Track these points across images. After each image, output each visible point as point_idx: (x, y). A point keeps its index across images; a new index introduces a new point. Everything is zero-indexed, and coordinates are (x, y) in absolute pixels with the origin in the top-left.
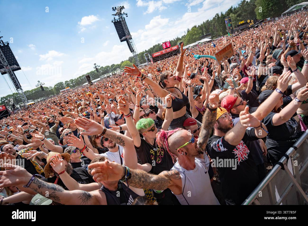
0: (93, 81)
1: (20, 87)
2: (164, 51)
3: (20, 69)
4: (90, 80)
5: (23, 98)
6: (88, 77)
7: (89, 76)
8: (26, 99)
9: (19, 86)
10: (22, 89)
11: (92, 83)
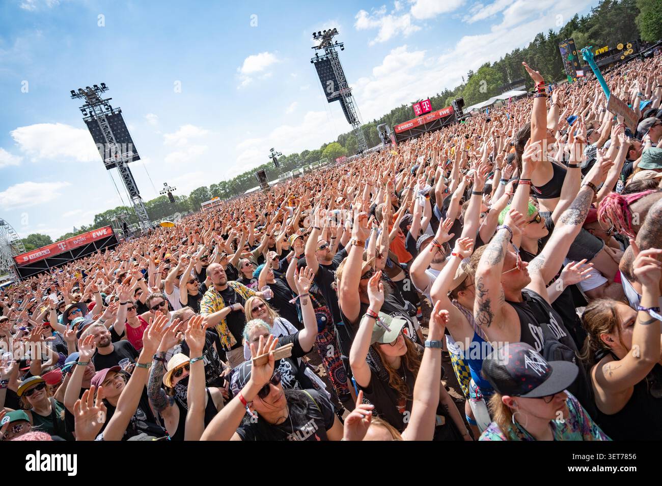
0: (270, 183)
1: (137, 193)
2: (420, 119)
3: (139, 159)
4: (264, 180)
5: (142, 214)
6: (262, 175)
7: (263, 173)
8: (147, 216)
9: (136, 190)
10: (140, 198)
11: (269, 186)
